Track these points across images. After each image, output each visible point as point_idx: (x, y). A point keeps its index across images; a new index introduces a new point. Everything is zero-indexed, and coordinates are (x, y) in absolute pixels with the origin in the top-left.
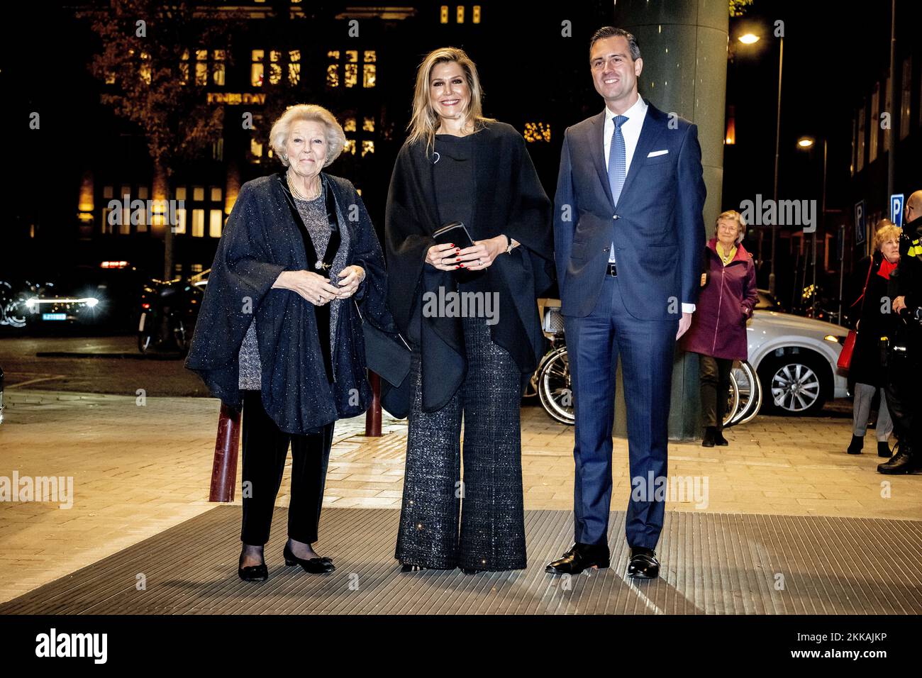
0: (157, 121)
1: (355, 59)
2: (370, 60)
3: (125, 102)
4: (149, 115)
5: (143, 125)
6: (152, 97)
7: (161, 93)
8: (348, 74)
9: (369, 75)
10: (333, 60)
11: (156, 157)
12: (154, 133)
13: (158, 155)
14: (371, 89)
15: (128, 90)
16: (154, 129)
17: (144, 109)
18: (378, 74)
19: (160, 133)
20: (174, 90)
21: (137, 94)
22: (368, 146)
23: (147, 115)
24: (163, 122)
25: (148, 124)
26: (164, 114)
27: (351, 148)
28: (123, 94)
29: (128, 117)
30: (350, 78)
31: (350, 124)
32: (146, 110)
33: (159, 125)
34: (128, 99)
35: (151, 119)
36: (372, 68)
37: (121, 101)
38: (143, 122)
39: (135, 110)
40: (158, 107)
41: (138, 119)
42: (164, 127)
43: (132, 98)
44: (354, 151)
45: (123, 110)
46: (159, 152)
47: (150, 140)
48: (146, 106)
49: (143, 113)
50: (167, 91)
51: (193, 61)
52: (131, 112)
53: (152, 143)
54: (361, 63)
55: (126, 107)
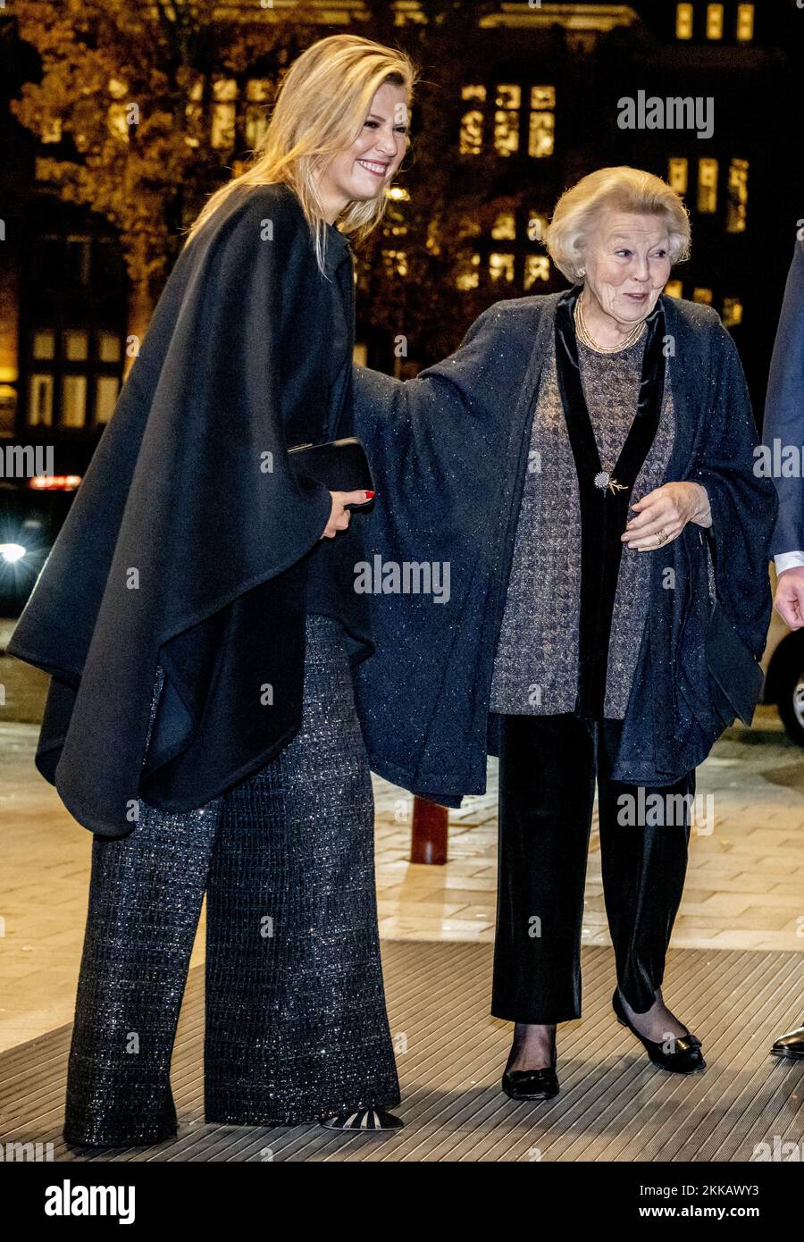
0: (142, 212)
1: (514, 104)
2: (544, 105)
3: (84, 176)
4: (129, 200)
5: (117, 219)
6: (137, 168)
7: (151, 159)
8: (501, 130)
9: (541, 133)
10: (472, 104)
11: (139, 281)
12: (137, 234)
13: (144, 276)
14: (544, 160)
15: (89, 154)
16: (139, 226)
17: (120, 189)
18: (558, 132)
19: (149, 234)
20: (175, 155)
21: (106, 161)
22: (537, 266)
23: (124, 198)
24: (156, 214)
25: (126, 218)
26: (157, 201)
27: (504, 270)
28: (80, 159)
29: (88, 204)
30: (505, 137)
31: (504, 224)
32: (123, 190)
33: (147, 220)
34: (90, 170)
35: (133, 207)
36: (548, 120)
37: (76, 172)
38: (117, 214)
39: (102, 190)
40: (147, 185)
41: (108, 209)
42: (157, 224)
43: (97, 169)
44: (510, 276)
45: (81, 190)
46: (146, 270)
47: (128, 249)
48: (123, 183)
49: (118, 196)
50: (164, 156)
51: (209, 101)
52: (95, 193)
53: (133, 254)
54: (525, 110)
55: (85, 185)
